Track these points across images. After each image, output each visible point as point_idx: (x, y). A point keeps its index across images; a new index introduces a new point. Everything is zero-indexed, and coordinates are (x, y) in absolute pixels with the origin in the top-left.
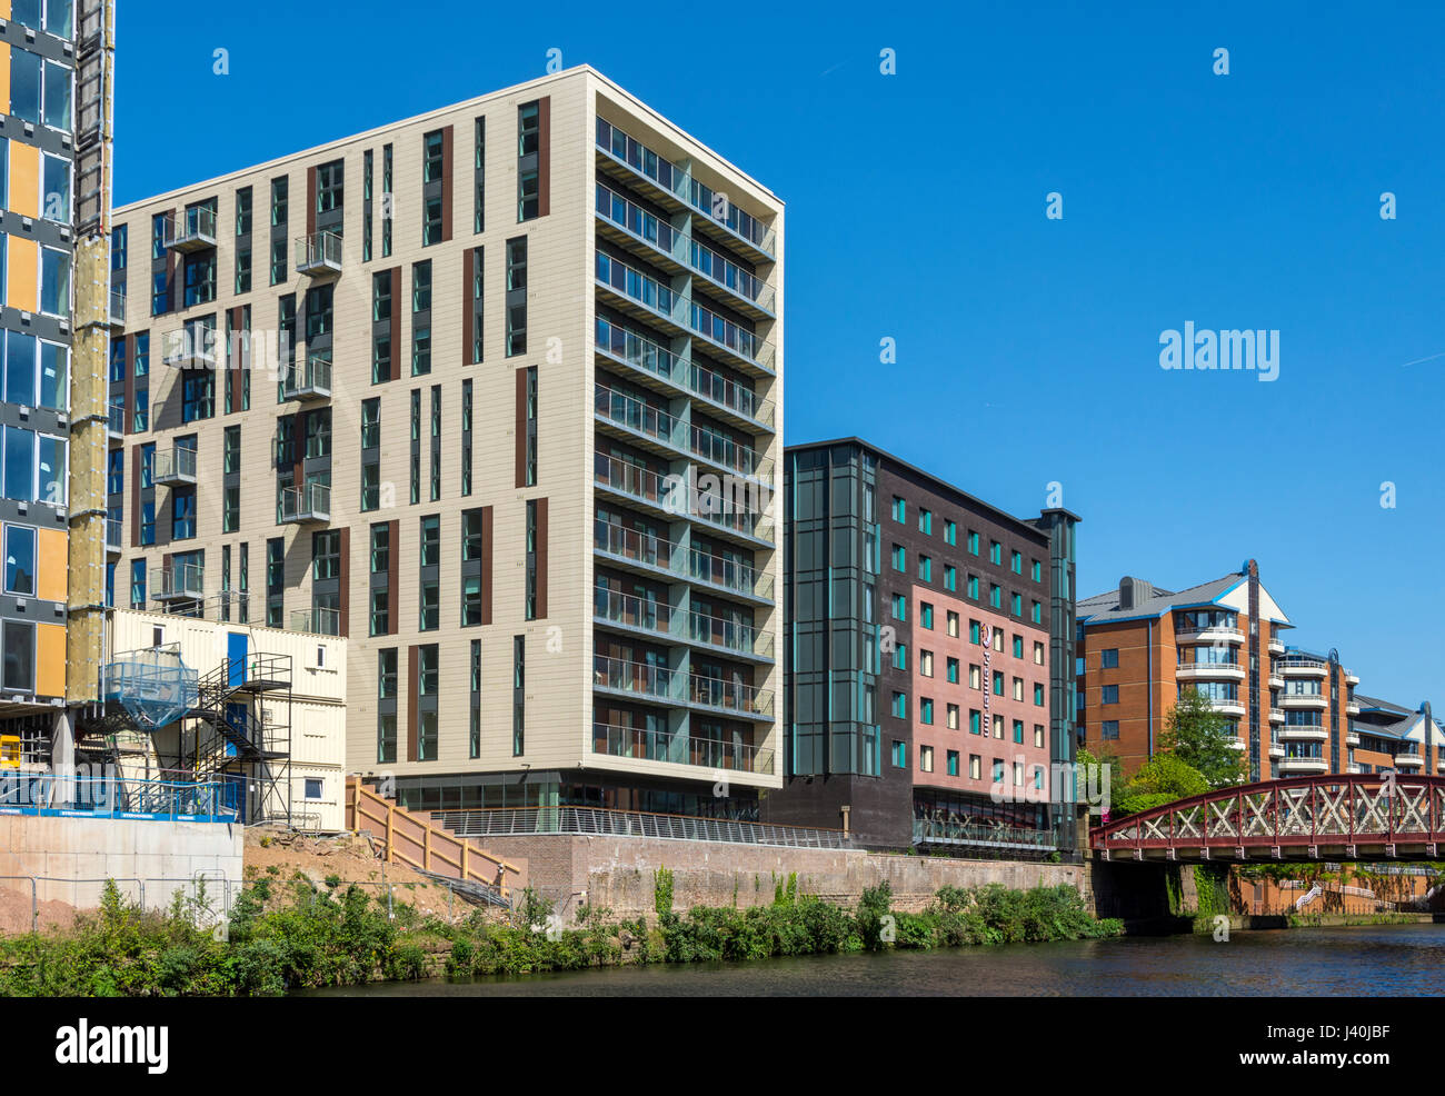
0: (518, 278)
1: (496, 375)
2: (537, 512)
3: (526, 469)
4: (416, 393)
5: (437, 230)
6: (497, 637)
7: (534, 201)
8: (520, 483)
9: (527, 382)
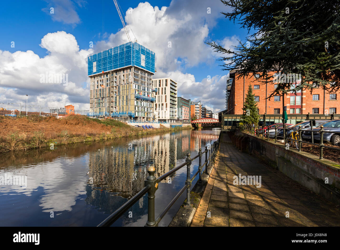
0: (165, 90)
1: (164, 95)
2: (166, 104)
3: (166, 101)
4: (158, 96)
5: (160, 86)
6: (164, 111)
7: (166, 85)
8: (165, 102)
9: (166, 96)
